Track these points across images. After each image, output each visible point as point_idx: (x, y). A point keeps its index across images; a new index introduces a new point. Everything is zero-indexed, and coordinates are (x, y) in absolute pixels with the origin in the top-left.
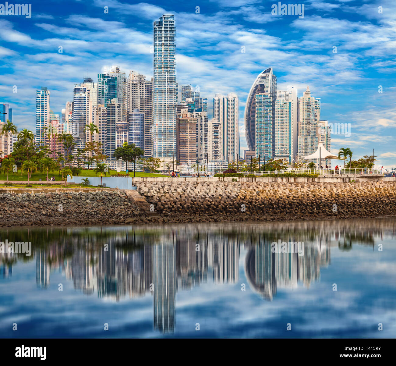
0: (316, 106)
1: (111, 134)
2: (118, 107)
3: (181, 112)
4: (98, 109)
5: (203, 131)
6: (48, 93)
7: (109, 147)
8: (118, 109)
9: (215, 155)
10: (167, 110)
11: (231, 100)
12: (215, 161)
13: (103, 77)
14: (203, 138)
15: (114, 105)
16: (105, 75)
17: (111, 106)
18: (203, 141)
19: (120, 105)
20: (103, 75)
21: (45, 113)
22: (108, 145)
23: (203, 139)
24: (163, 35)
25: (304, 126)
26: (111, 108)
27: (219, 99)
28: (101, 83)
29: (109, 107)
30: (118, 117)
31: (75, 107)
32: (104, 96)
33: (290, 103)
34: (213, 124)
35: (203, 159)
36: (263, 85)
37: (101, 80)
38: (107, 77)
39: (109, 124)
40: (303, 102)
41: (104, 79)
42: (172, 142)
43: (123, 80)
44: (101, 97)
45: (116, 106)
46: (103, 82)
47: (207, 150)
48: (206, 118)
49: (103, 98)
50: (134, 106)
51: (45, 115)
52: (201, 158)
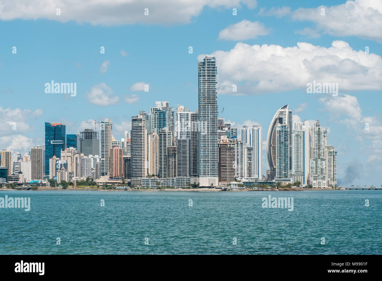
0: (324, 135)
1: (163, 156)
2: (168, 134)
3: (221, 138)
4: (152, 136)
5: (239, 154)
6: (110, 124)
7: (161, 167)
8: (169, 136)
9: (249, 174)
10: (210, 136)
11: (256, 130)
12: (249, 179)
13: (155, 110)
14: (239, 159)
15: (165, 132)
16: (157, 109)
17: (163, 134)
18: (239, 162)
19: (170, 133)
20: (155, 108)
21: (108, 140)
22: (160, 166)
23: (239, 161)
24: (206, 74)
25: (315, 150)
26: (163, 135)
27: (246, 130)
28: (154, 115)
29: (162, 134)
30: (168, 143)
31: (133, 135)
32: (156, 126)
33: (304, 132)
34: (247, 148)
35: (239, 177)
36: (282, 118)
37: (154, 113)
38: (159, 110)
39: (161, 148)
40: (315, 132)
41: (156, 112)
42: (215, 163)
43: (172, 113)
44: (154, 127)
45: (167, 133)
46: (155, 114)
47: (242, 170)
48: (241, 143)
49: (155, 127)
50: (182, 134)
51: (108, 142)
52: (238, 176)
